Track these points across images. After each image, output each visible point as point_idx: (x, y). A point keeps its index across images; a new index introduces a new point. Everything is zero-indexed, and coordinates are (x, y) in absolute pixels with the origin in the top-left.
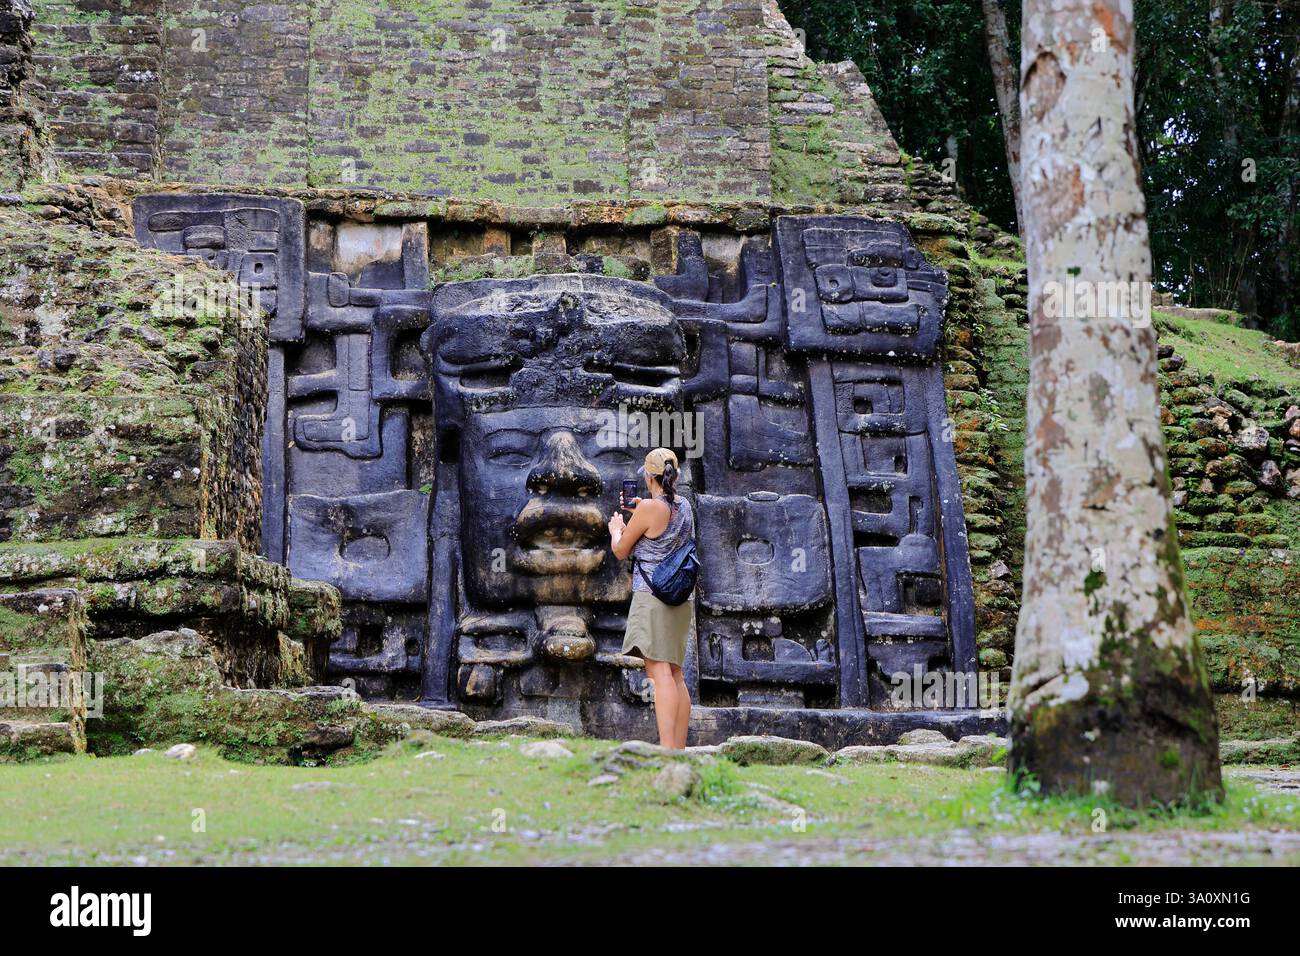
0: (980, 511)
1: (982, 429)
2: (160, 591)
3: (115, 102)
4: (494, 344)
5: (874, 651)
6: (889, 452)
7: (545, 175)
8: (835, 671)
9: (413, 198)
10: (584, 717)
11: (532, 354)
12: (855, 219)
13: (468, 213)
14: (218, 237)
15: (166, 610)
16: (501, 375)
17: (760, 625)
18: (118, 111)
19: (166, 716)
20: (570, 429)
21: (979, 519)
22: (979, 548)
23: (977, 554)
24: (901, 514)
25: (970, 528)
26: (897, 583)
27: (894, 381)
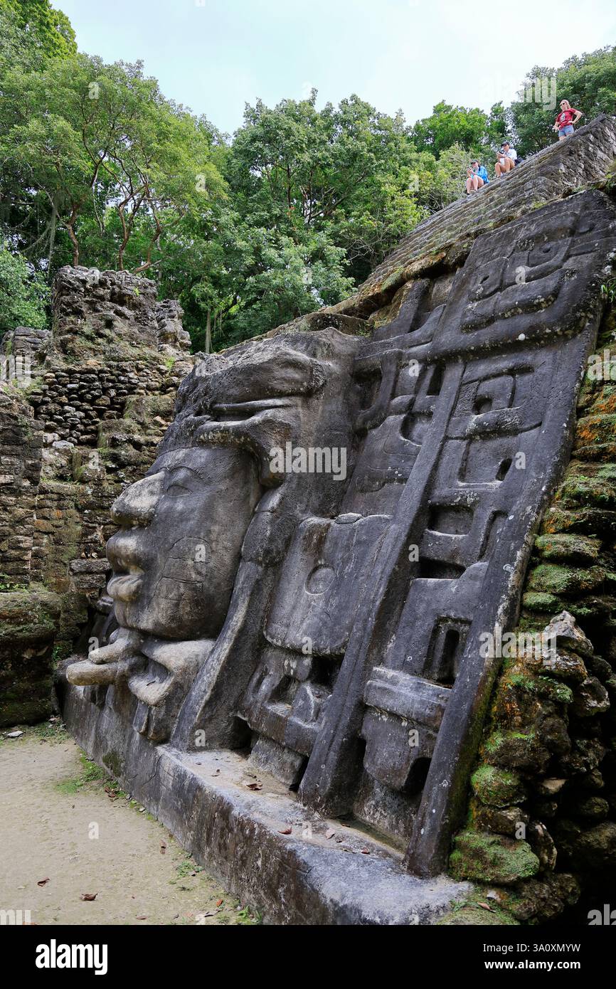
0: (568, 530)
6: (495, 453)
17: (294, 665)
20: (165, 469)
21: (553, 542)
22: (541, 588)
23: (532, 598)
24: (475, 536)
25: (535, 557)
26: (436, 631)
27: (526, 370)
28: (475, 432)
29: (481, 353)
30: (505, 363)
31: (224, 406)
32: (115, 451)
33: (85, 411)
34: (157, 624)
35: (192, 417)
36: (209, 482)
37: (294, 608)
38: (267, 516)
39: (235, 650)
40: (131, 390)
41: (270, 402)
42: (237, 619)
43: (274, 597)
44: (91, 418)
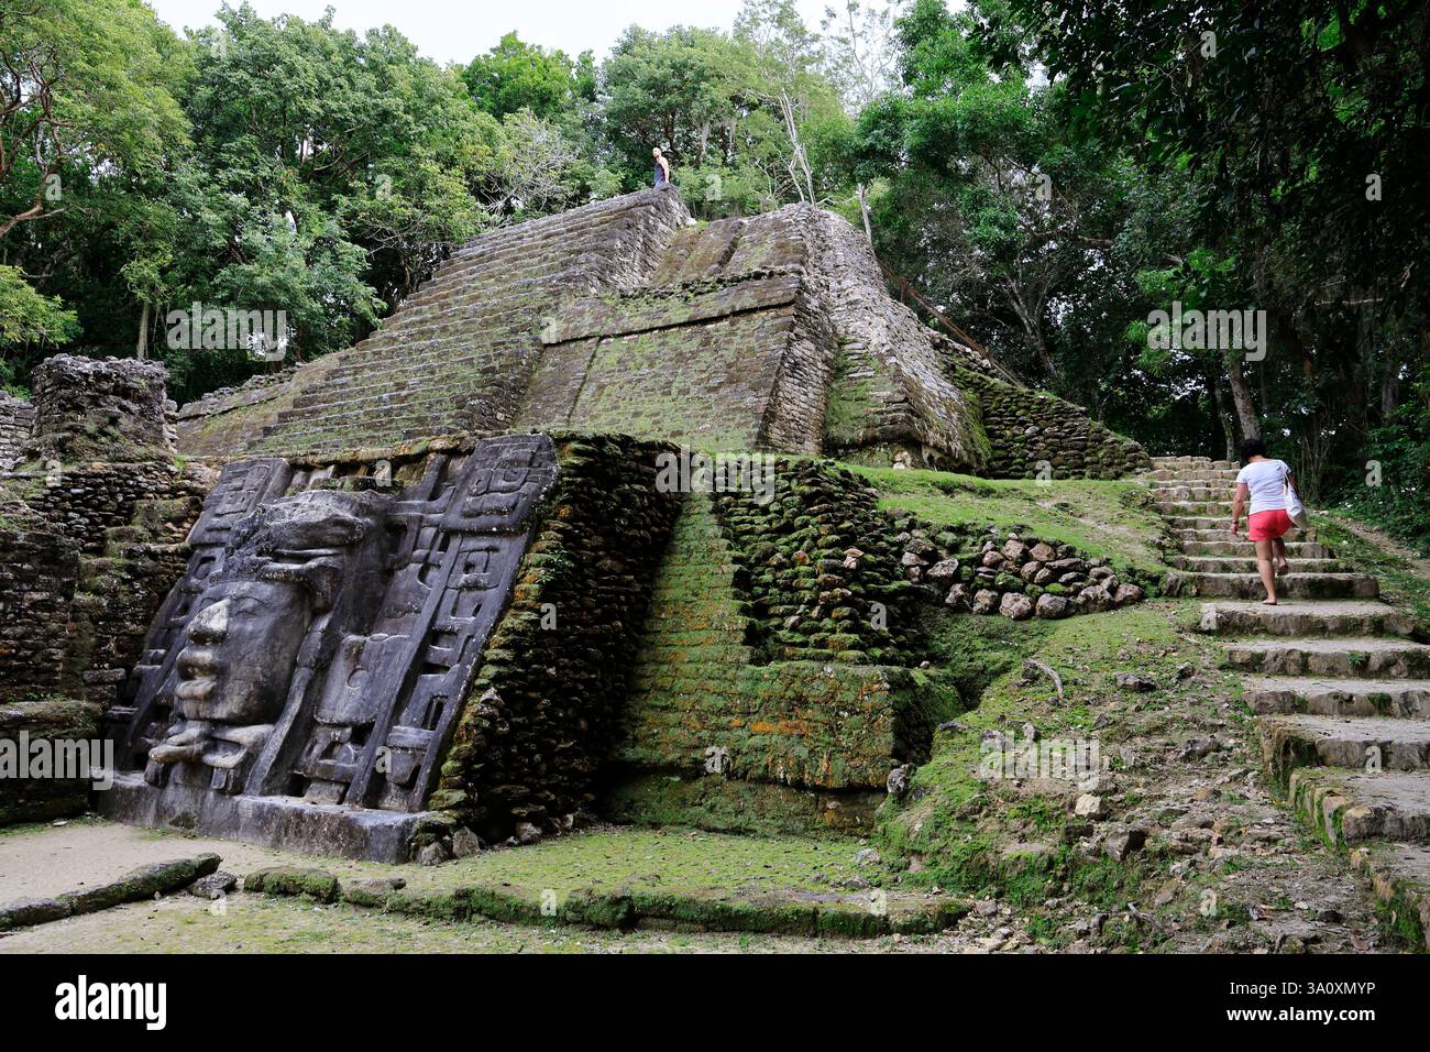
0: (500, 647)
1: (535, 582)
6: (473, 602)
7: (660, 430)
8: (355, 774)
14: (239, 483)
17: (338, 734)
20: (229, 597)
21: (491, 654)
22: (484, 677)
23: (478, 681)
24: (457, 649)
25: (482, 661)
26: (431, 704)
27: (495, 550)
28: (464, 586)
29: (472, 534)
30: (484, 543)
31: (285, 551)
32: (132, 562)
33: (90, 517)
34: (231, 714)
35: (254, 557)
36: (274, 610)
37: (338, 698)
38: (318, 635)
39: (292, 729)
40: (140, 494)
41: (322, 551)
42: (295, 707)
43: (322, 692)
44: (97, 524)
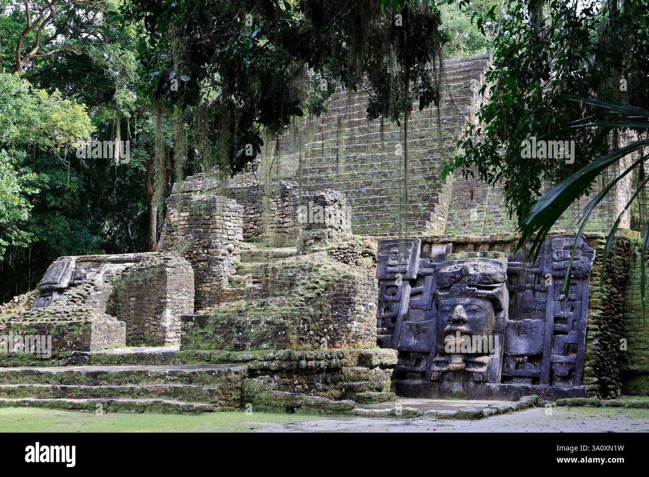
0: (593, 324)
1: (599, 298)
2: (274, 364)
3: (425, 206)
4: (446, 280)
5: (553, 367)
6: (569, 306)
8: (540, 373)
9: (449, 236)
10: (463, 387)
11: (455, 283)
12: (569, 235)
13: (462, 239)
14: (397, 251)
15: (274, 369)
16: (448, 289)
17: (521, 359)
18: (425, 208)
19: (259, 398)
20: (462, 304)
21: (592, 326)
22: (590, 335)
23: (589, 337)
24: (569, 325)
25: (588, 329)
26: (564, 346)
28: (563, 300)
29: (560, 278)
31: (482, 285)
35: (467, 288)
36: (485, 310)
37: (516, 345)
